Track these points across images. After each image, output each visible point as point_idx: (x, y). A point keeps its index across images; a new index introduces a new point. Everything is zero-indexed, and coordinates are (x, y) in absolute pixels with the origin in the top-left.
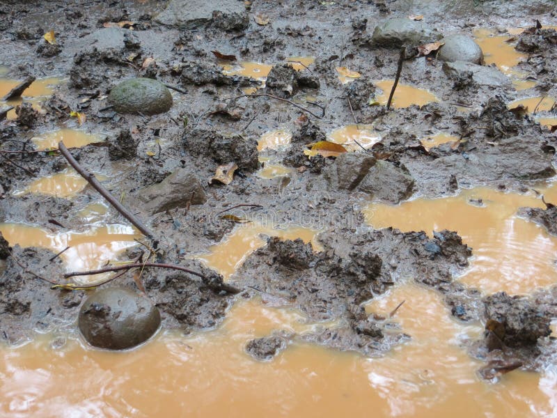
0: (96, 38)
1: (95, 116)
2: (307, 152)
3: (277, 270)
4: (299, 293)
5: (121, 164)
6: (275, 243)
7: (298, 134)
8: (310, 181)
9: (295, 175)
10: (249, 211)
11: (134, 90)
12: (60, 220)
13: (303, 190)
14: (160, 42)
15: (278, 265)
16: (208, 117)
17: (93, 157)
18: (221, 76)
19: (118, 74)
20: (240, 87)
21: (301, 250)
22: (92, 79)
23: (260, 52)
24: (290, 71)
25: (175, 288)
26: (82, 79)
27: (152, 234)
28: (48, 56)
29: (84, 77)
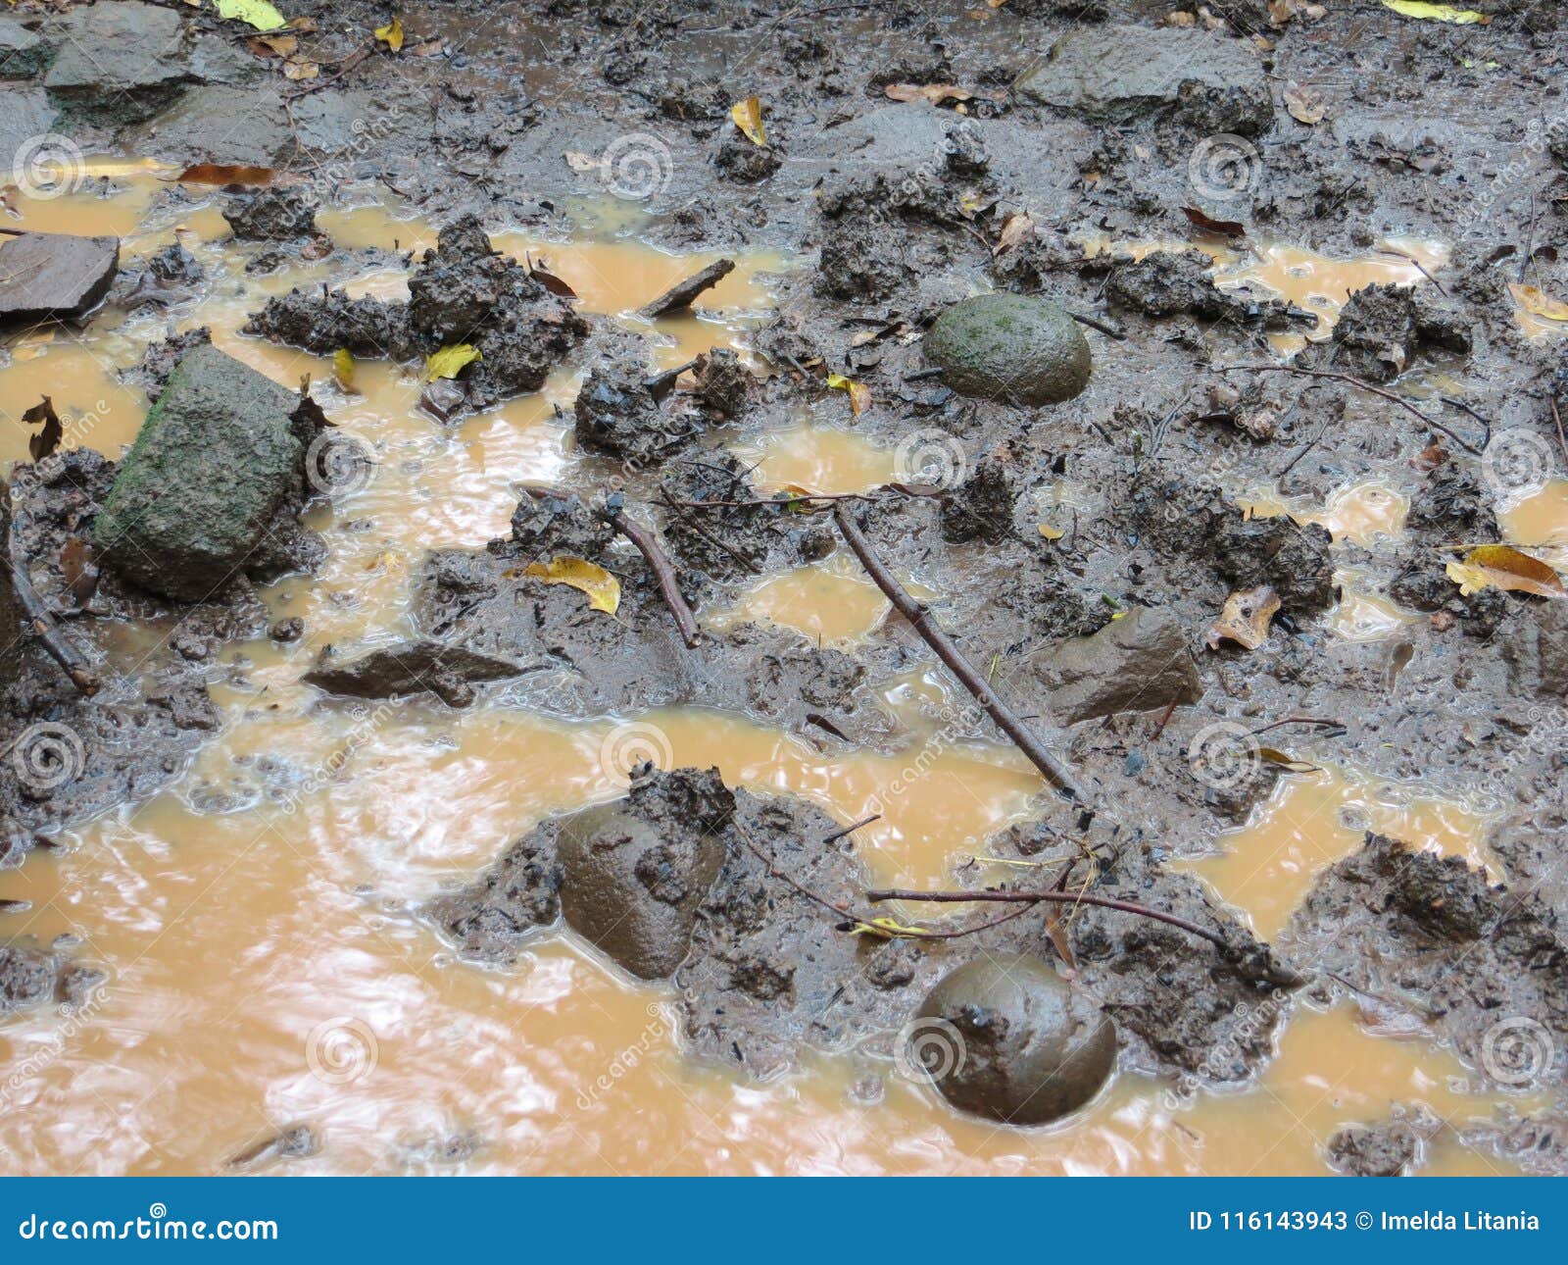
0: (870, 133)
1: (895, 396)
2: (1456, 572)
3: (1396, 929)
4: (1453, 1004)
5: (972, 553)
6: (1393, 857)
7: (1427, 506)
8: (1462, 660)
9: (1423, 639)
10: (1312, 735)
11: (1000, 336)
12: (834, 715)
13: (1445, 683)
14: (1036, 155)
15: (1394, 916)
16: (1188, 425)
17: (900, 525)
18: (1216, 296)
19: (939, 257)
20: (1264, 330)
21: (1463, 890)
22: (878, 275)
23: (1307, 217)
24: (1401, 307)
25: (1152, 967)
26: (854, 276)
27: (1075, 786)
28: (748, 178)
29: (858, 270)
